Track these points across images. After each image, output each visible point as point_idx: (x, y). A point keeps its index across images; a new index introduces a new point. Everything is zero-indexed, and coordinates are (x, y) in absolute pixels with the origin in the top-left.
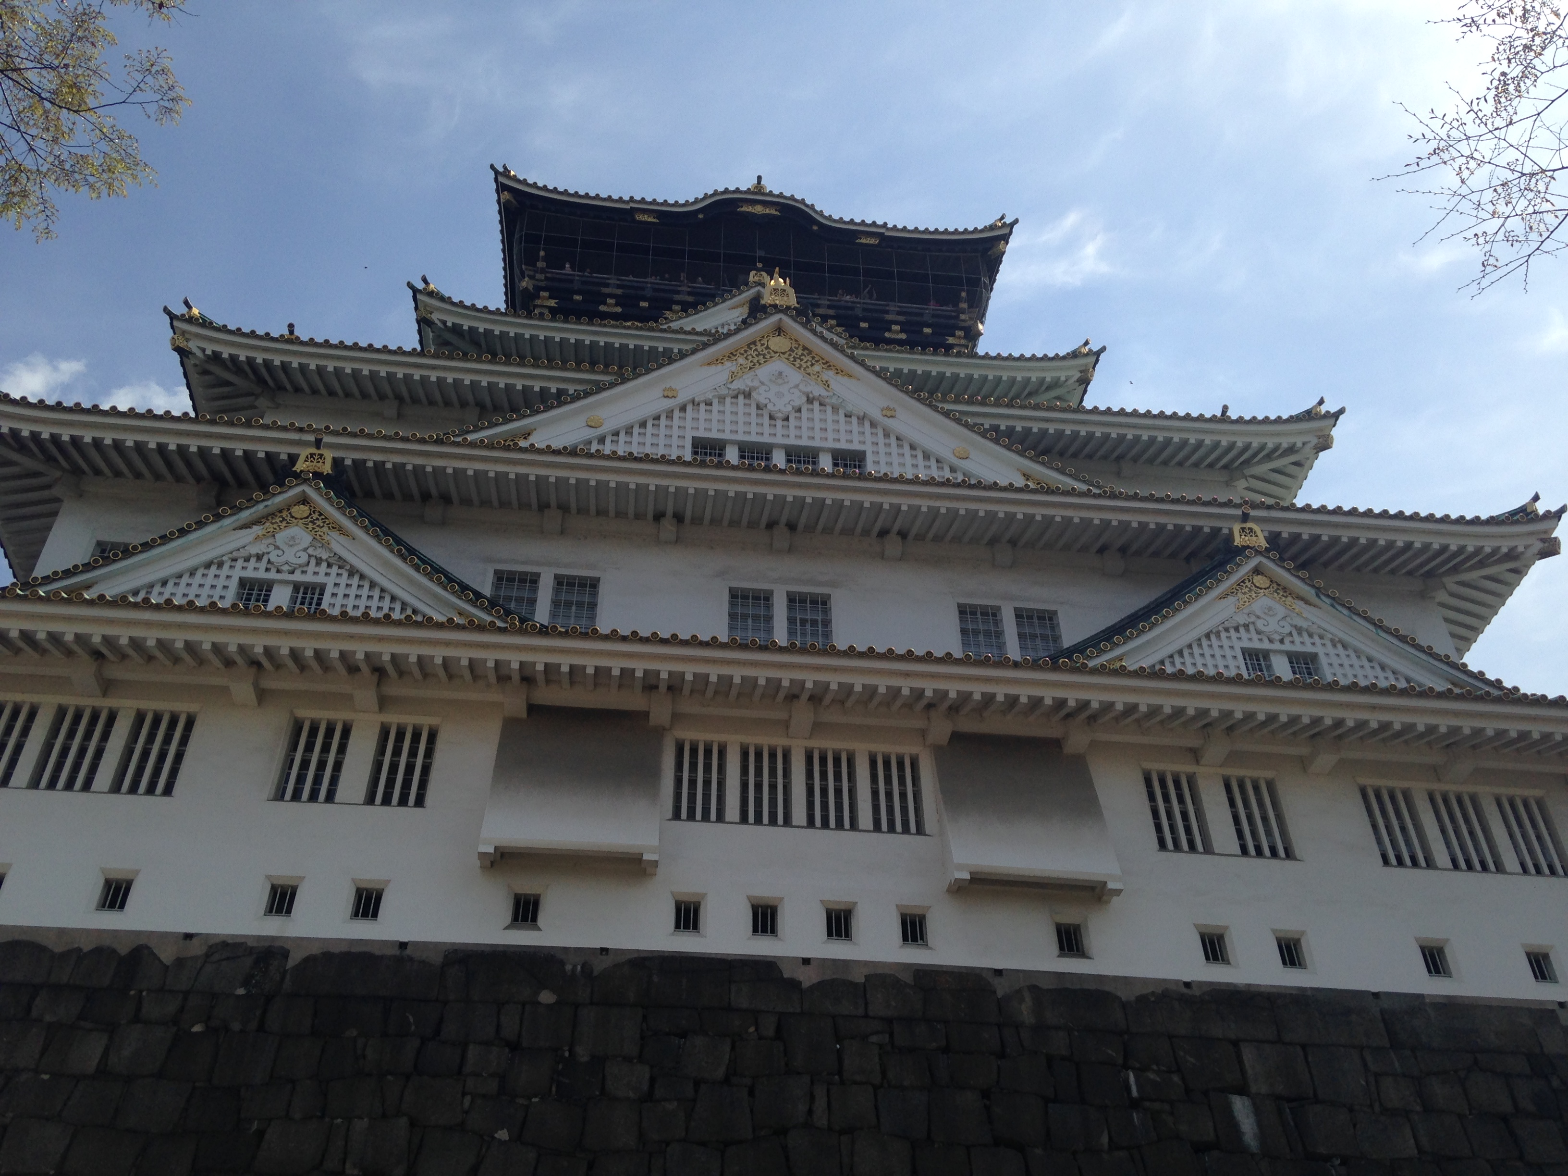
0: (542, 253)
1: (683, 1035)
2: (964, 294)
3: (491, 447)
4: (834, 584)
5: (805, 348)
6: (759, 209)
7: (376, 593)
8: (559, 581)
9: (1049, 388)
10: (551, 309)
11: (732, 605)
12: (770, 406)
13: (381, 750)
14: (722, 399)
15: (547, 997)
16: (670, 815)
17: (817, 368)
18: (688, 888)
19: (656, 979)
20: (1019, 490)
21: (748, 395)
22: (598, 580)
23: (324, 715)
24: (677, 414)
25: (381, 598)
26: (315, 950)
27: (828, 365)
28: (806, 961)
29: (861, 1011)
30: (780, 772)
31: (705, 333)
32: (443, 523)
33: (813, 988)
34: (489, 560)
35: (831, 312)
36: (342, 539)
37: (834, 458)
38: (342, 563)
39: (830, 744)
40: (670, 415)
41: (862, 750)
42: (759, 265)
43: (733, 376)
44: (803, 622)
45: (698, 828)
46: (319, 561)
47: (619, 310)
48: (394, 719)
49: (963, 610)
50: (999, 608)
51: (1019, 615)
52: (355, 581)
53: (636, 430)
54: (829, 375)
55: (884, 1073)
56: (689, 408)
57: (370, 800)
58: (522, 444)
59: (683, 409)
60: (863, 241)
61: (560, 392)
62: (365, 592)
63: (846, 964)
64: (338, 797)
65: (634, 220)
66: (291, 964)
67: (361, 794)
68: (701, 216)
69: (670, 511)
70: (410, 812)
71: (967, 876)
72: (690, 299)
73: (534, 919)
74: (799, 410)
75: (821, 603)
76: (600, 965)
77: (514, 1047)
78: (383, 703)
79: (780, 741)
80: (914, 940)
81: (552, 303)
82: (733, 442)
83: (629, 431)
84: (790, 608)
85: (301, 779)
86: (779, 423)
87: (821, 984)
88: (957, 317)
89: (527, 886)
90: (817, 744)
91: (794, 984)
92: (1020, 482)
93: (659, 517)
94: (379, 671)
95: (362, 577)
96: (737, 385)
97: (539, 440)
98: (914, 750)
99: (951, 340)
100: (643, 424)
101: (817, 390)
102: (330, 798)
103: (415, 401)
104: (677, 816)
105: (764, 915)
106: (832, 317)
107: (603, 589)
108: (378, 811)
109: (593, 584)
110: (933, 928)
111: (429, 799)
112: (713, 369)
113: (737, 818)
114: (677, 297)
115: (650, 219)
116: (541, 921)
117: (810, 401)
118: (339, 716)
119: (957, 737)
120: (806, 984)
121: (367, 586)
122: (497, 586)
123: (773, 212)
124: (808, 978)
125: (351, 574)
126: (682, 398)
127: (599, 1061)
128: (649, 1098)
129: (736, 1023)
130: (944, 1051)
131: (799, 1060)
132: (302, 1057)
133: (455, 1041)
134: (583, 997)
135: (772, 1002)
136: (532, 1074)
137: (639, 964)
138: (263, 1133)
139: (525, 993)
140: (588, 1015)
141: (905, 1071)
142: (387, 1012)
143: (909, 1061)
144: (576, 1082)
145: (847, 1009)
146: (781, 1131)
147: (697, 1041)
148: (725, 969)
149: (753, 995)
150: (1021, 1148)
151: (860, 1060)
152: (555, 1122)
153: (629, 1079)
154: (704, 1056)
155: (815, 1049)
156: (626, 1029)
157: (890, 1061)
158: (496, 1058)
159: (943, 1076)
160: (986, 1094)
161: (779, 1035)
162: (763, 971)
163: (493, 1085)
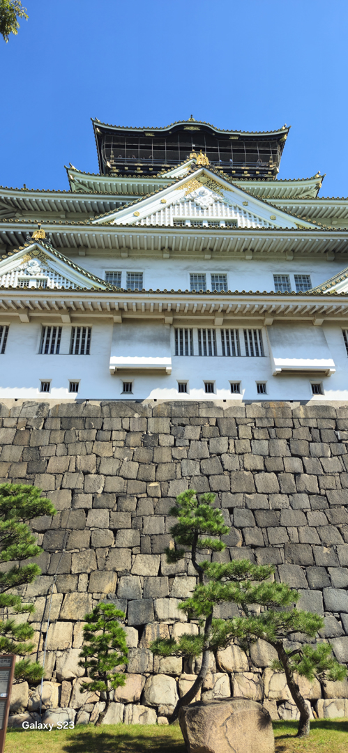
0: (112, 152)
1: (184, 426)
2: (271, 157)
3: (100, 225)
4: (227, 270)
5: (213, 181)
6: (192, 128)
7: (65, 281)
8: (129, 274)
9: (304, 192)
10: (117, 173)
11: (191, 280)
12: (201, 204)
13: (73, 336)
14: (183, 203)
15: (137, 415)
16: (174, 354)
17: (218, 188)
18: (182, 379)
19: (173, 408)
20: (296, 230)
21: (193, 201)
22: (142, 273)
23: (52, 324)
24: (167, 209)
25: (67, 283)
26: (59, 403)
27: (222, 187)
28: (225, 401)
29: (244, 416)
30: (212, 338)
31: (175, 178)
32: (86, 255)
33: (227, 410)
34: (103, 268)
35: (221, 167)
36: (51, 262)
37: (226, 223)
38: (52, 271)
39: (229, 327)
40: (164, 209)
41: (241, 328)
42: (193, 150)
43: (187, 193)
44: (217, 284)
45: (184, 358)
46: (44, 270)
47: (142, 172)
48: (76, 325)
49: (275, 277)
50: (288, 275)
51: (296, 277)
52: (58, 276)
53: (152, 216)
54: (223, 191)
55: (253, 436)
56: (171, 207)
57: (71, 353)
58: (112, 224)
59: (169, 207)
60: (232, 138)
61: (123, 204)
62: (61, 281)
63: (238, 401)
64: (60, 352)
65: (145, 136)
66: (50, 407)
67: (68, 351)
68: (170, 133)
69: (166, 247)
70: (84, 357)
71: (280, 370)
72: (168, 166)
73: (131, 390)
74: (212, 205)
75: (224, 278)
76: (155, 404)
77: (128, 431)
78: (72, 319)
79: (211, 327)
80: (262, 392)
81: (117, 171)
82: (188, 219)
83: (150, 217)
84: (212, 280)
85: (47, 347)
86: (205, 211)
87: (230, 408)
88: (269, 166)
89: (127, 379)
90: (225, 327)
91: (220, 408)
92: (296, 227)
93: (163, 248)
94: (69, 309)
95: (60, 276)
96: (188, 197)
97: (118, 222)
98: (259, 327)
99: (266, 176)
100: (155, 214)
101: (219, 198)
102: (57, 352)
103: (71, 211)
104: (177, 354)
105: (209, 386)
106: (221, 169)
107: (144, 276)
108: (74, 357)
109: (141, 275)
110: (268, 388)
111: (91, 352)
112: (179, 191)
113: (198, 354)
114: (163, 165)
115: (152, 135)
116: (133, 391)
117: (216, 202)
118: (57, 324)
119: (275, 322)
120: (224, 409)
121: (62, 278)
122: (107, 278)
123: (198, 129)
124: (225, 406)
125: (56, 275)
126: (168, 203)
127: (156, 435)
128: (174, 446)
129: (201, 421)
130: (273, 427)
131: (224, 432)
132: (59, 436)
133: (108, 430)
134: (149, 414)
135: (213, 414)
136: (134, 440)
137: (168, 403)
138: (48, 461)
139: (130, 414)
140: (151, 420)
141: (259, 434)
142: (84, 422)
143: (261, 431)
144: (149, 441)
145: (239, 415)
146: (219, 454)
147: (189, 427)
148: (197, 404)
149: (207, 412)
150: (300, 457)
151: (245, 432)
152: (144, 454)
153: (167, 440)
154: (192, 432)
155: (229, 429)
156: (165, 425)
157: (255, 432)
158: (122, 435)
159: (273, 435)
160: (288, 440)
161: (217, 425)
162: (210, 405)
163: (122, 443)
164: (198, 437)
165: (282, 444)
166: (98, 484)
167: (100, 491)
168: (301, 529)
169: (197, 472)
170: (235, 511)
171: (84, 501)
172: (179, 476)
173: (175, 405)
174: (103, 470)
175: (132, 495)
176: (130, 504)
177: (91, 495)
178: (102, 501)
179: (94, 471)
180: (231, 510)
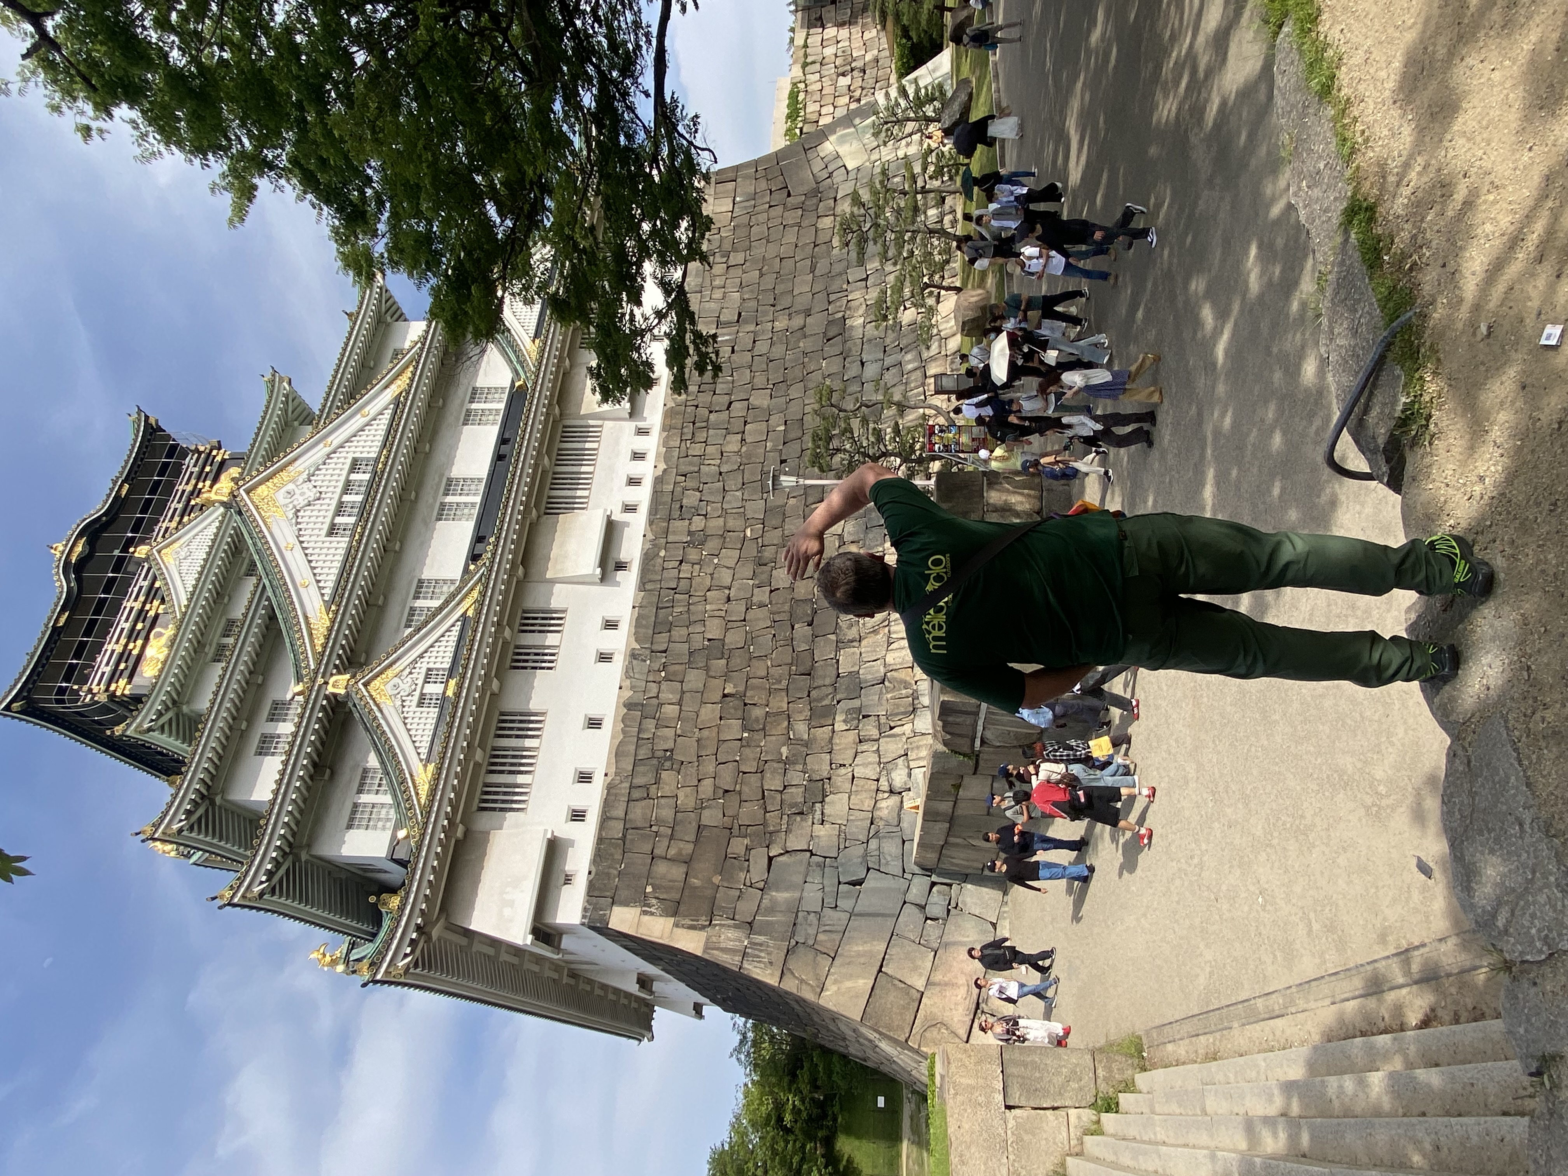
6: (78, 550)
8: (417, 597)
13: (532, 631)
14: (299, 523)
15: (662, 553)
16: (584, 511)
18: (618, 508)
19: (658, 517)
21: (298, 510)
22: (420, 580)
23: (510, 658)
26: (632, 640)
27: (284, 470)
28: (655, 468)
29: (676, 449)
33: (667, 465)
36: (397, 664)
38: (415, 661)
41: (558, 447)
46: (411, 673)
48: (516, 627)
49: (466, 424)
50: (468, 410)
55: (701, 442)
57: (559, 631)
60: (124, 493)
63: (658, 455)
64: (555, 644)
65: (64, 627)
66: (637, 647)
67: (556, 636)
70: (569, 615)
73: (626, 562)
74: (315, 486)
76: (650, 536)
77: (681, 562)
80: (650, 432)
82: (332, 519)
83: (319, 575)
84: (453, 495)
85: (544, 661)
86: (323, 496)
87: (665, 462)
89: (614, 562)
91: (665, 471)
100: (309, 561)
102: (555, 647)
104: (585, 508)
105: (634, 482)
107: (426, 577)
108: (565, 627)
109: (424, 581)
110: (646, 426)
111: (562, 608)
112: (276, 528)
113: (587, 491)
115: (67, 616)
116: (630, 559)
117: (312, 482)
118: (512, 649)
123: (85, 540)
124: (662, 466)
127: (690, 533)
128: (705, 515)
129: (678, 489)
130: (694, 423)
131: (696, 469)
132: (679, 633)
133: (678, 582)
134: (663, 541)
135: (672, 477)
136: (693, 555)
137: (651, 523)
138: (709, 640)
139: (660, 561)
140: (671, 538)
141: (701, 436)
142: (662, 608)
143: (697, 434)
144: (697, 540)
145: (676, 454)
146: (721, 474)
147: (684, 501)
148: (657, 494)
149: (668, 484)
150: (731, 403)
151: (697, 449)
152: (712, 545)
153: (698, 523)
154: (691, 499)
155: (691, 464)
156: (679, 525)
157: (697, 440)
158: (684, 567)
159: (704, 424)
160: (711, 412)
161: (685, 476)
162: (658, 481)
163: (697, 567)
164: (698, 494)
165: (713, 417)
166: (743, 584)
167: (751, 582)
168: (806, 402)
169: (739, 494)
170: (784, 458)
171: (761, 595)
172: (742, 510)
173: (656, 514)
174: (727, 581)
175: (758, 552)
176: (768, 553)
177: (756, 590)
178: (764, 577)
179: (727, 591)
180: (783, 462)
